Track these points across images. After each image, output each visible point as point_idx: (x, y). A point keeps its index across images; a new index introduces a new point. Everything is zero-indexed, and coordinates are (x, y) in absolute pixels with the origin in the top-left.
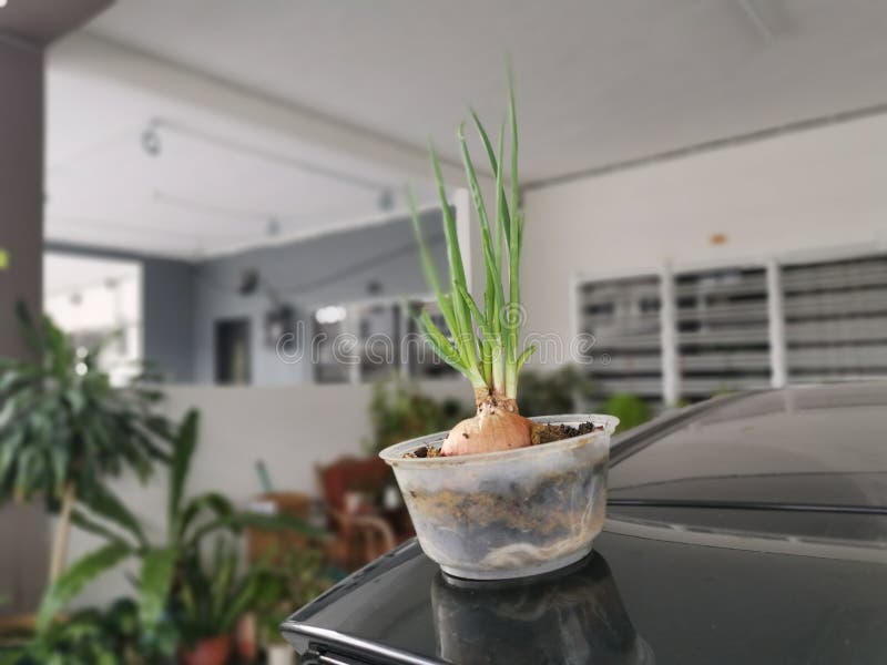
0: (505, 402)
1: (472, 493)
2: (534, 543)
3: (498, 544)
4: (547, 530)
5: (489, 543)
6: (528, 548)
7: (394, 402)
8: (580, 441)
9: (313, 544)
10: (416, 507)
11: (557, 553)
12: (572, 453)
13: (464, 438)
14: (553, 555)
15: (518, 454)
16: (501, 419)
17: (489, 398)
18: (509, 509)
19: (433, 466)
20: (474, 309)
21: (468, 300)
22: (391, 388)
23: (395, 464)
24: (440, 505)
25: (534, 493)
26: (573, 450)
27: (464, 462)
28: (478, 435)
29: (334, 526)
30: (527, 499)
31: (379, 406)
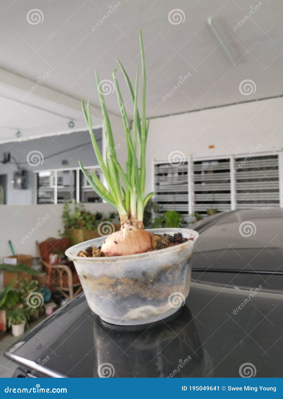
0: (137, 223)
1: (120, 278)
2: (154, 305)
3: (134, 306)
4: (162, 297)
5: (129, 306)
6: (151, 308)
7: (73, 213)
8: (182, 247)
9: (34, 278)
10: (86, 284)
11: (167, 310)
12: (176, 254)
13: (115, 244)
14: (164, 311)
15: (147, 255)
16: (135, 233)
17: (128, 221)
18: (141, 286)
19: (97, 262)
20: (121, 172)
21: (118, 166)
22: (72, 207)
23: (75, 260)
24: (100, 284)
25: (156, 277)
26: (178, 252)
27: (116, 260)
28: (122, 242)
29: (44, 269)
30: (151, 281)
31: (66, 215)
